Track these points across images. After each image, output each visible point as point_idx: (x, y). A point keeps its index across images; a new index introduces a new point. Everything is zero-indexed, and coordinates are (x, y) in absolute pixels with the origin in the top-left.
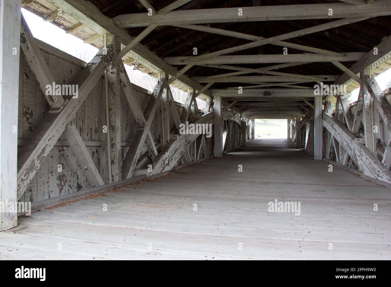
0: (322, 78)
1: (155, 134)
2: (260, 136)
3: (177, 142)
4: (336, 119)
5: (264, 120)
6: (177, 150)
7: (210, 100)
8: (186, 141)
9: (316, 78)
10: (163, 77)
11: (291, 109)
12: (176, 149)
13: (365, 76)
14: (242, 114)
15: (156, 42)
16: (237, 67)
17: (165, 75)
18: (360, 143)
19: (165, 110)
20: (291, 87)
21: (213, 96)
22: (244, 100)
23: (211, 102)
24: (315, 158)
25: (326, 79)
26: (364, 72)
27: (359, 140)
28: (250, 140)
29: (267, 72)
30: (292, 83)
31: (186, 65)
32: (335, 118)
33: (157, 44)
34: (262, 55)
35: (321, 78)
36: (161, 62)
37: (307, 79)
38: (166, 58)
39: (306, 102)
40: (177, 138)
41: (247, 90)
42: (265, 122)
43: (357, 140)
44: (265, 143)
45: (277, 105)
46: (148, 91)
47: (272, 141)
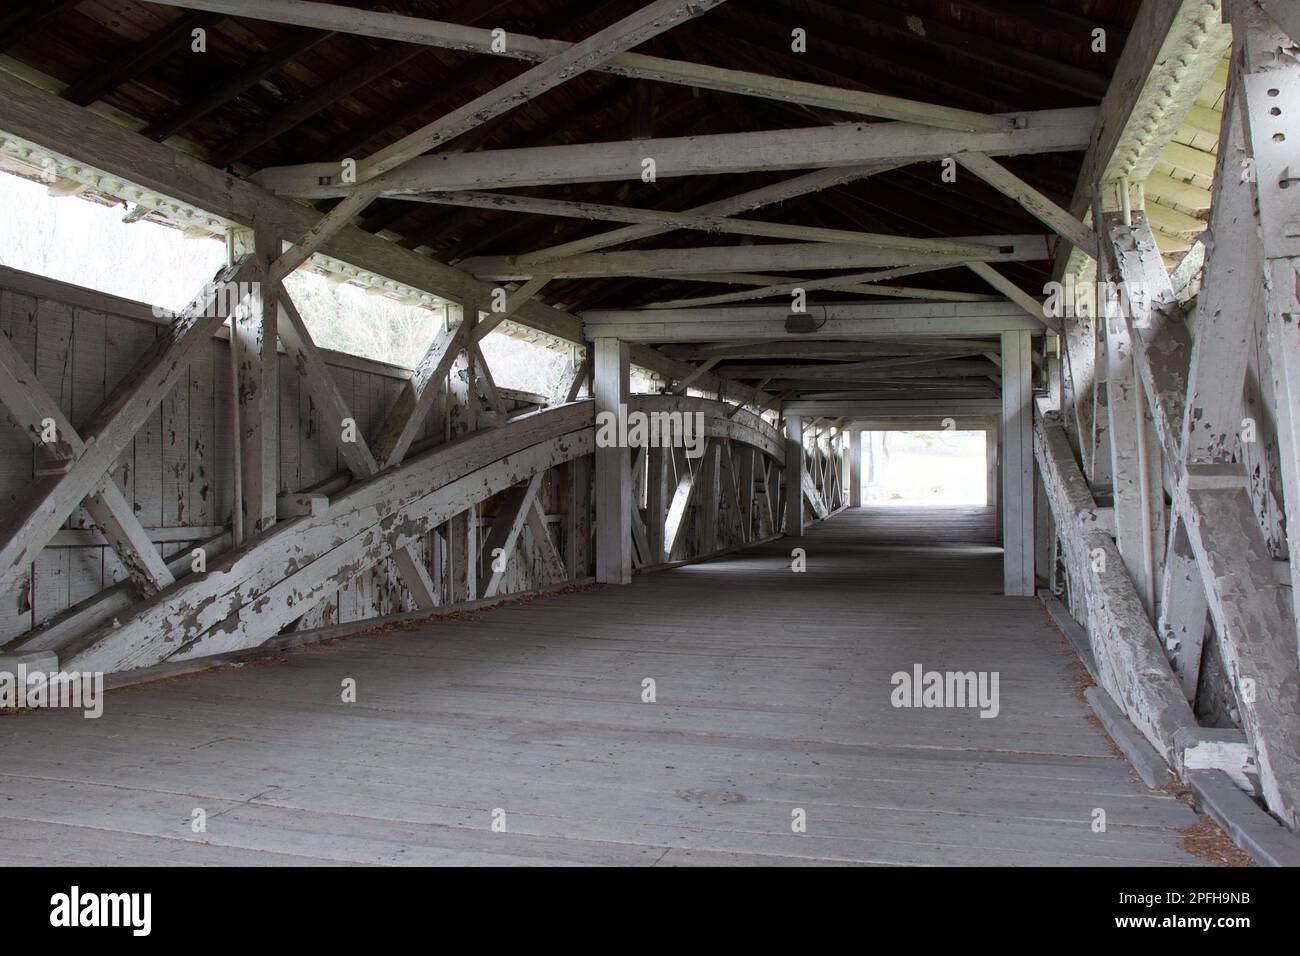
0: (991, 247)
1: (208, 493)
2: (896, 497)
3: (311, 527)
4: (1057, 423)
5: (922, 436)
6: (309, 560)
7: (581, 353)
8: (385, 523)
9: (960, 248)
10: (249, 252)
11: (965, 390)
12: (297, 556)
13: (1104, 214)
14: (785, 412)
15: (164, 96)
16: (584, 206)
17: (252, 241)
18: (1097, 533)
19: (253, 392)
20: (897, 295)
21: (589, 337)
22: (746, 357)
23: (583, 363)
24: (1008, 591)
25: (1009, 250)
26: (1101, 199)
27: (1094, 518)
28: (840, 510)
29: (723, 226)
30: (877, 277)
31: (340, 200)
32: (1053, 420)
33: (176, 102)
34: (645, 142)
35: (987, 246)
36: (224, 189)
37: (919, 252)
38: (264, 170)
39: (990, 358)
40: (310, 511)
41: (725, 311)
42: (929, 444)
43: (1084, 520)
44: (887, 521)
45: (895, 374)
46: (150, 307)
47: (921, 514)
